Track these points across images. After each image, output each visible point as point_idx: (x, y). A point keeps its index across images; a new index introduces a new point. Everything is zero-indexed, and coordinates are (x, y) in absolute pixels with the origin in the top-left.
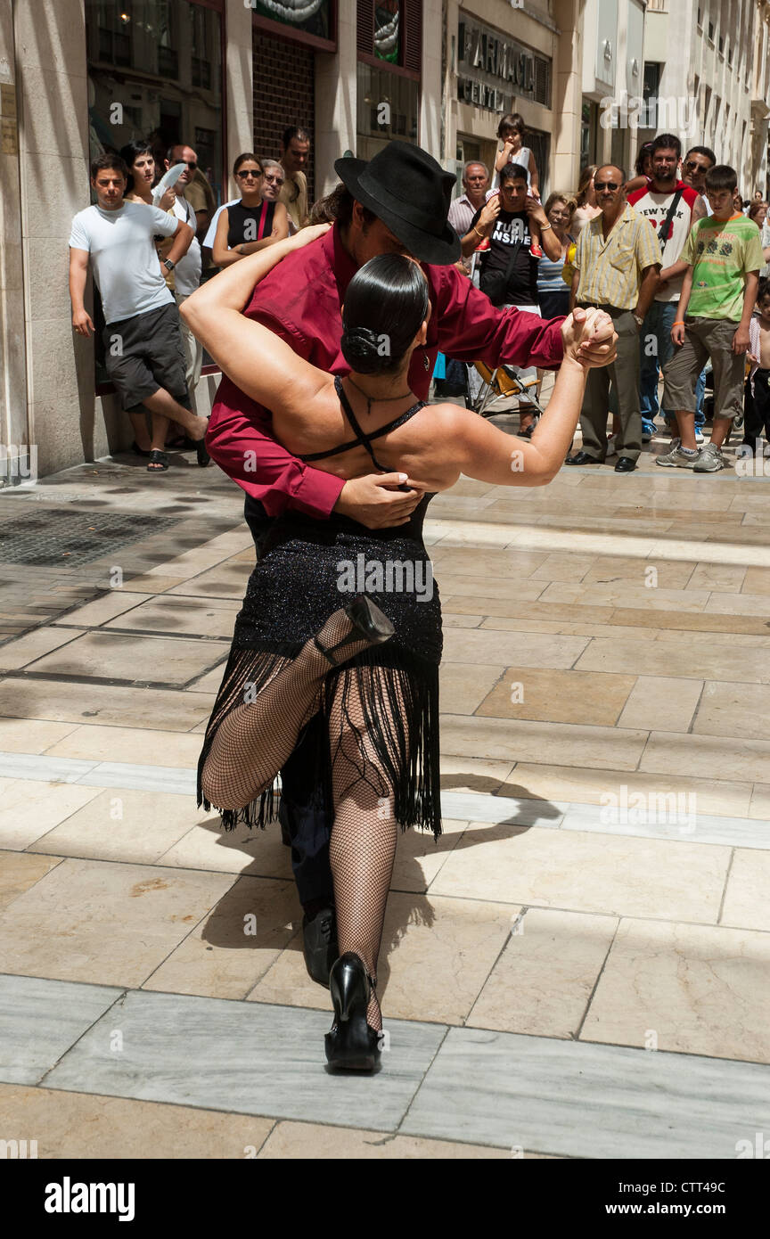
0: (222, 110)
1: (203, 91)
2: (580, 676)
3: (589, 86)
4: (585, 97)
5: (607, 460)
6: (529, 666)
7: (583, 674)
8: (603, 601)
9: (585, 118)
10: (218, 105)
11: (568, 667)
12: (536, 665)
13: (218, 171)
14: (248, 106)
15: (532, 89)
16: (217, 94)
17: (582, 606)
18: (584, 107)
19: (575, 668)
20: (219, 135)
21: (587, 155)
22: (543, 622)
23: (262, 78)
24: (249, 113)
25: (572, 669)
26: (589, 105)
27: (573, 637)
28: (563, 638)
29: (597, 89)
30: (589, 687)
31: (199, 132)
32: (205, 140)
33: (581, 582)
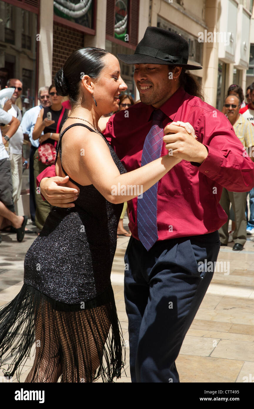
0: (36, 61)
1: (27, 51)
2: (214, 360)
3: (222, 55)
4: (220, 60)
5: (229, 244)
6: (187, 354)
7: (216, 359)
8: (225, 320)
9: (220, 70)
10: (34, 58)
11: (208, 355)
12: (190, 354)
13: (33, 90)
14: (50, 60)
15: (193, 56)
16: (34, 52)
17: (215, 322)
18: (219, 65)
19: (211, 356)
20: (34, 73)
21: (220, 88)
22: (195, 330)
23: (57, 47)
24: (50, 64)
25: (209, 356)
26: (222, 64)
27: (211, 339)
28: (205, 339)
29: (226, 56)
30: (219, 367)
31: (24, 71)
32: (27, 74)
33: (214, 309)
